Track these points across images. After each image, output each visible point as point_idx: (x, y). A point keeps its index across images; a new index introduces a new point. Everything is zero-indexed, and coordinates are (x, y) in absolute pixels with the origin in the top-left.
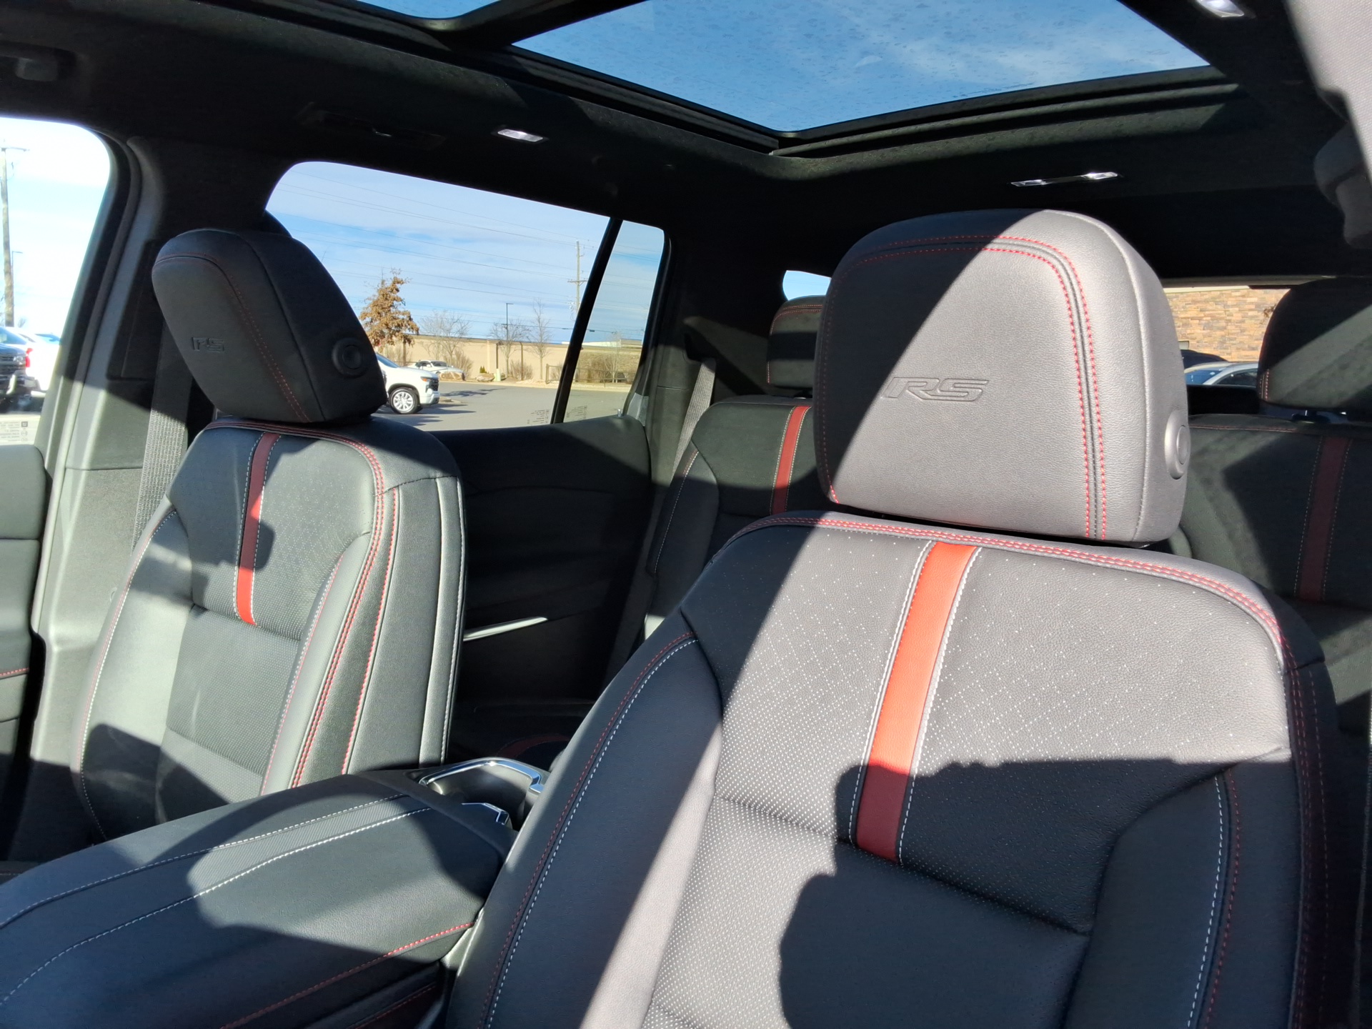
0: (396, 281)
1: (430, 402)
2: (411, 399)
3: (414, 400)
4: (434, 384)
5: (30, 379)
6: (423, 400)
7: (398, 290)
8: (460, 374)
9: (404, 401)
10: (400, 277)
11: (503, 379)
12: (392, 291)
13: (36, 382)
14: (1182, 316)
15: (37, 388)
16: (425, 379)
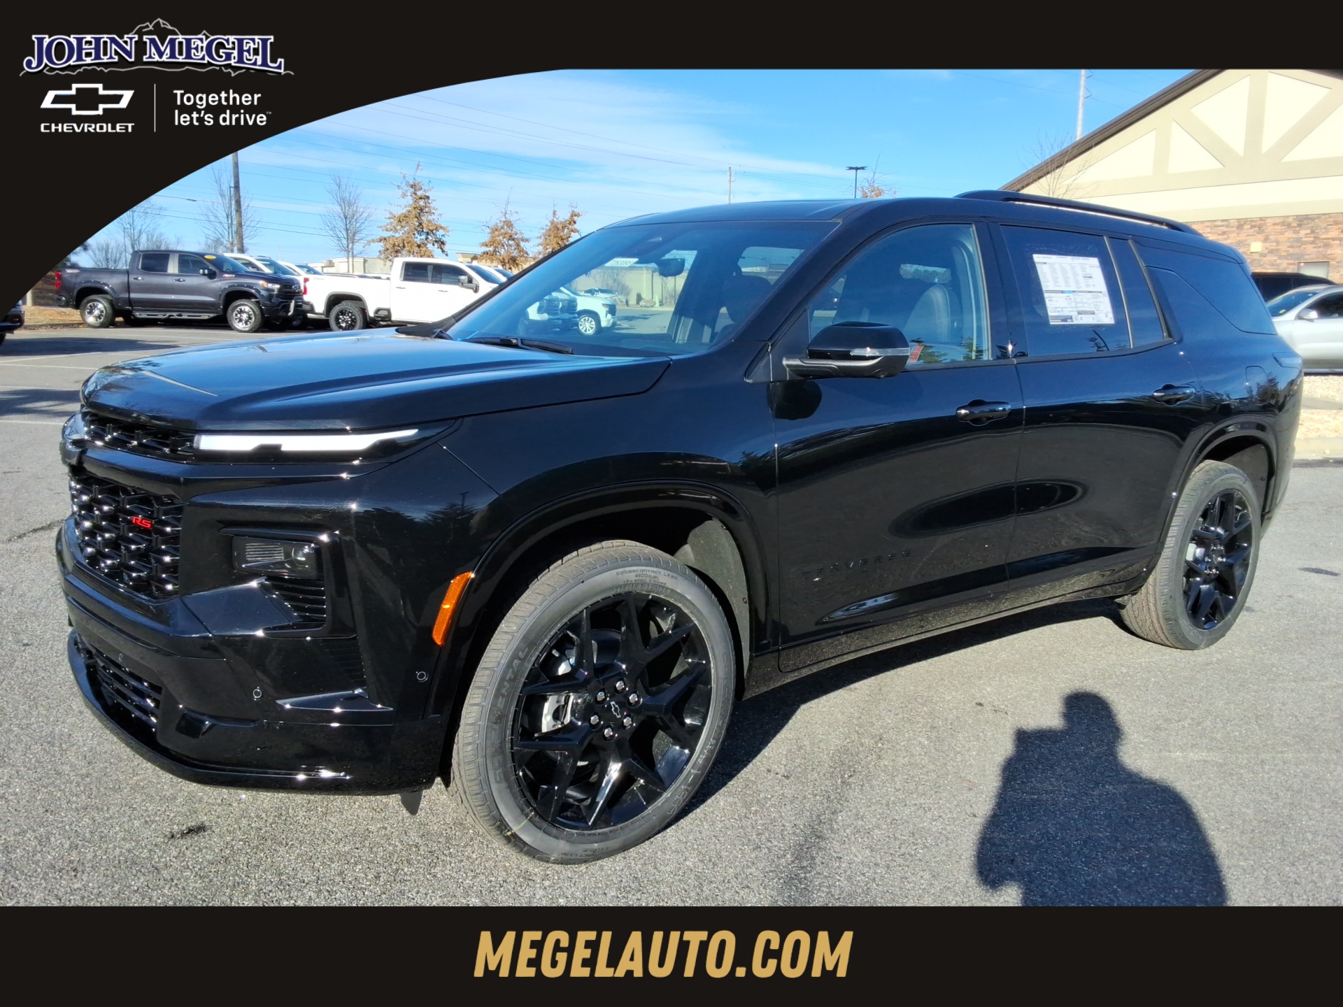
0: (574, 215)
1: (609, 326)
2: (593, 323)
3: (596, 325)
4: (612, 310)
5: (307, 303)
6: (604, 324)
7: (575, 223)
8: (624, 300)
9: (587, 325)
10: (577, 211)
11: (661, 304)
12: (570, 224)
13: (312, 306)
14: (1323, 236)
15: (312, 311)
16: (604, 305)
